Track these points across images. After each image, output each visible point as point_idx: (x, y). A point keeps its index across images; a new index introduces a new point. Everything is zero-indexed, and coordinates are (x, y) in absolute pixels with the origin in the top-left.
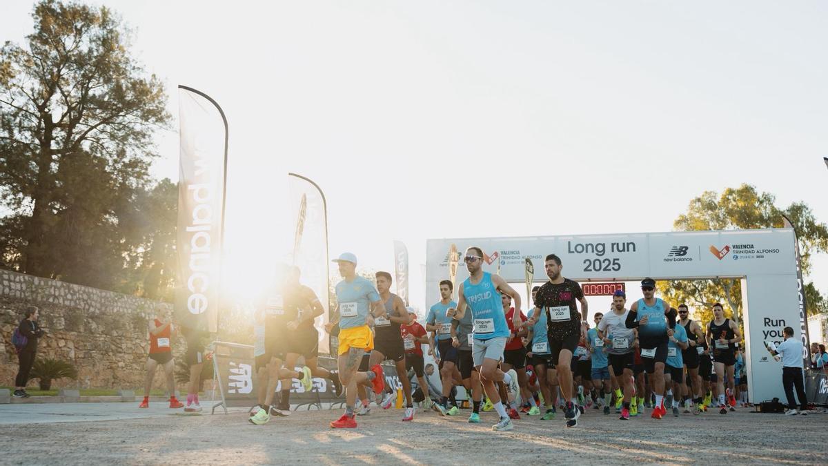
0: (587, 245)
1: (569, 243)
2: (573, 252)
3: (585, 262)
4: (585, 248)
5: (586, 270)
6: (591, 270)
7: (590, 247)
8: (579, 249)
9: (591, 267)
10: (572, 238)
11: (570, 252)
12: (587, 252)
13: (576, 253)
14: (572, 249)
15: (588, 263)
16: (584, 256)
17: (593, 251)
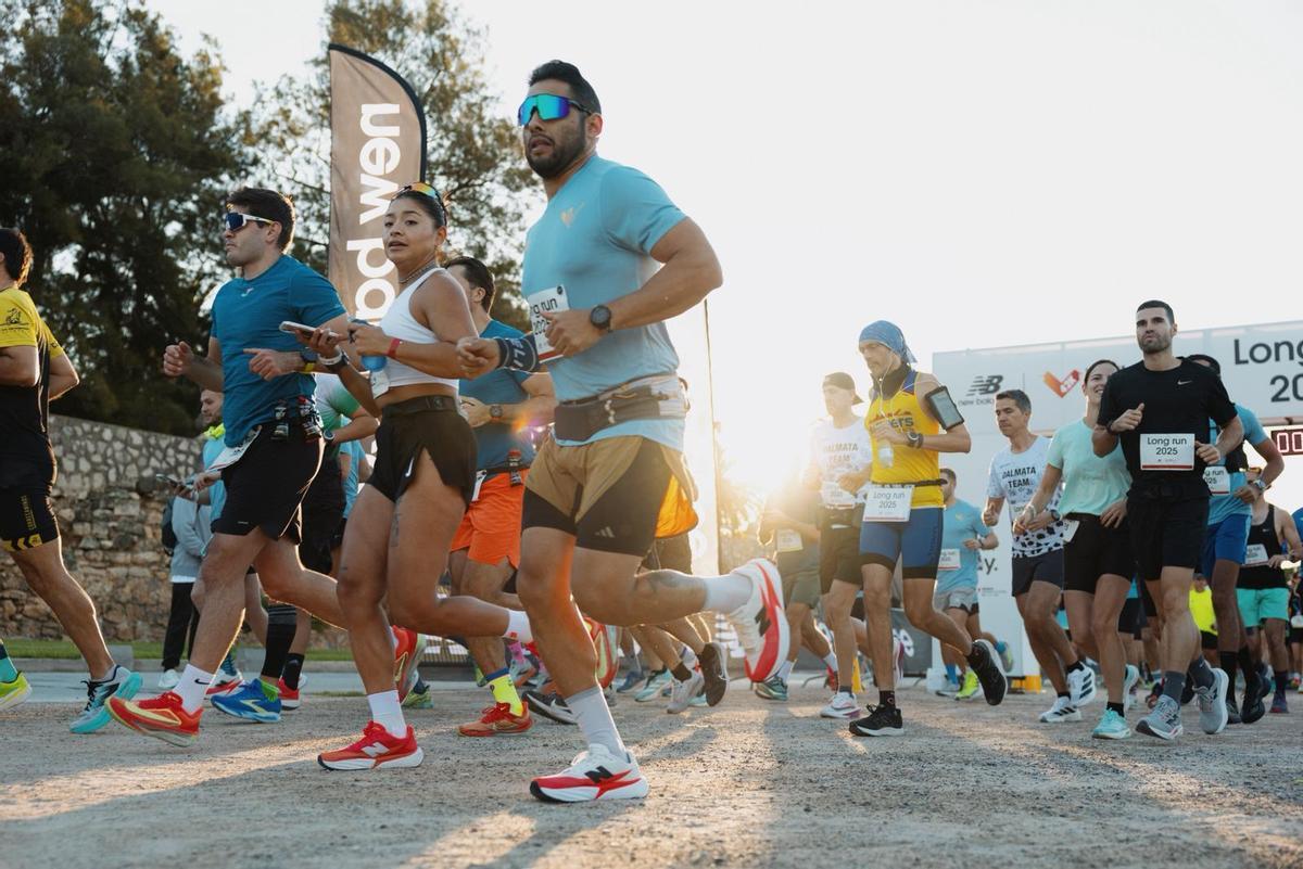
0: (1277, 346)
1: (1237, 342)
2: (1246, 362)
3: (1273, 382)
4: (1273, 352)
5: (1276, 399)
6: (1287, 399)
7: (1284, 350)
8: (1260, 353)
9: (1289, 393)
10: (1242, 332)
11: (1238, 361)
12: (1277, 359)
13: (1251, 362)
14: (1244, 355)
15: (1280, 384)
16: (1273, 368)
17: (1292, 358)
